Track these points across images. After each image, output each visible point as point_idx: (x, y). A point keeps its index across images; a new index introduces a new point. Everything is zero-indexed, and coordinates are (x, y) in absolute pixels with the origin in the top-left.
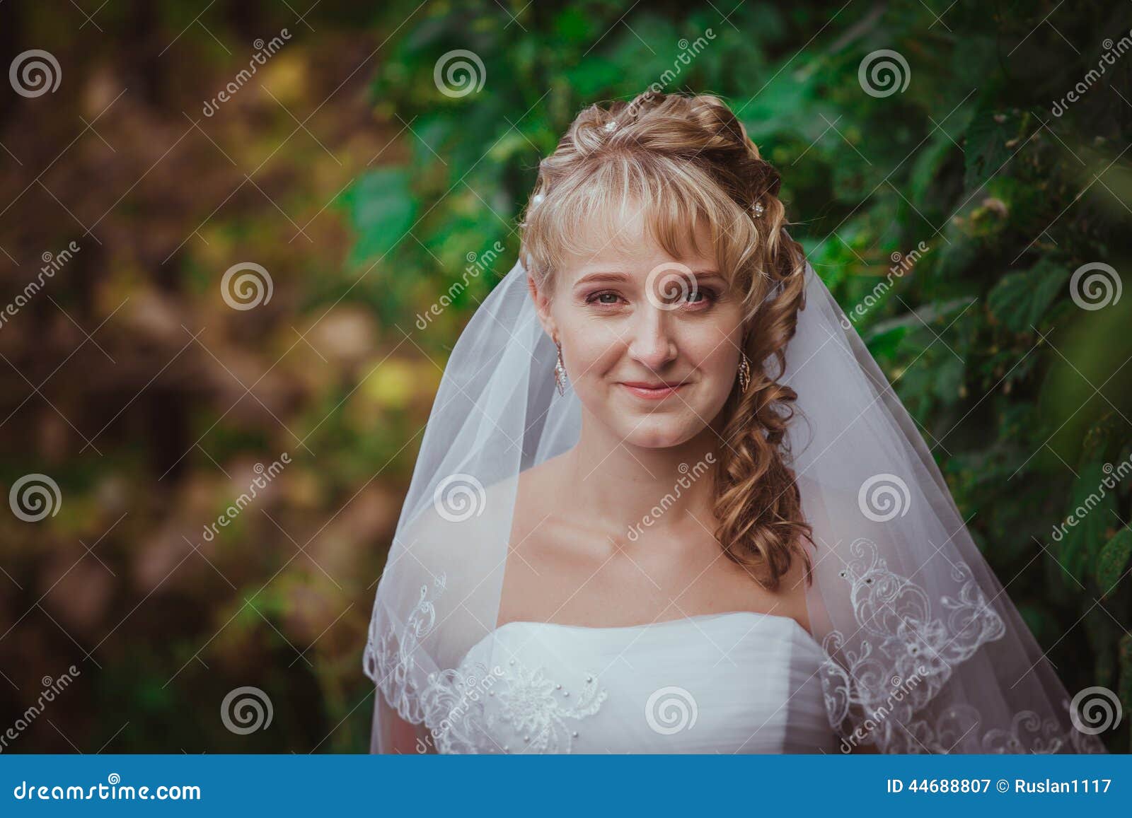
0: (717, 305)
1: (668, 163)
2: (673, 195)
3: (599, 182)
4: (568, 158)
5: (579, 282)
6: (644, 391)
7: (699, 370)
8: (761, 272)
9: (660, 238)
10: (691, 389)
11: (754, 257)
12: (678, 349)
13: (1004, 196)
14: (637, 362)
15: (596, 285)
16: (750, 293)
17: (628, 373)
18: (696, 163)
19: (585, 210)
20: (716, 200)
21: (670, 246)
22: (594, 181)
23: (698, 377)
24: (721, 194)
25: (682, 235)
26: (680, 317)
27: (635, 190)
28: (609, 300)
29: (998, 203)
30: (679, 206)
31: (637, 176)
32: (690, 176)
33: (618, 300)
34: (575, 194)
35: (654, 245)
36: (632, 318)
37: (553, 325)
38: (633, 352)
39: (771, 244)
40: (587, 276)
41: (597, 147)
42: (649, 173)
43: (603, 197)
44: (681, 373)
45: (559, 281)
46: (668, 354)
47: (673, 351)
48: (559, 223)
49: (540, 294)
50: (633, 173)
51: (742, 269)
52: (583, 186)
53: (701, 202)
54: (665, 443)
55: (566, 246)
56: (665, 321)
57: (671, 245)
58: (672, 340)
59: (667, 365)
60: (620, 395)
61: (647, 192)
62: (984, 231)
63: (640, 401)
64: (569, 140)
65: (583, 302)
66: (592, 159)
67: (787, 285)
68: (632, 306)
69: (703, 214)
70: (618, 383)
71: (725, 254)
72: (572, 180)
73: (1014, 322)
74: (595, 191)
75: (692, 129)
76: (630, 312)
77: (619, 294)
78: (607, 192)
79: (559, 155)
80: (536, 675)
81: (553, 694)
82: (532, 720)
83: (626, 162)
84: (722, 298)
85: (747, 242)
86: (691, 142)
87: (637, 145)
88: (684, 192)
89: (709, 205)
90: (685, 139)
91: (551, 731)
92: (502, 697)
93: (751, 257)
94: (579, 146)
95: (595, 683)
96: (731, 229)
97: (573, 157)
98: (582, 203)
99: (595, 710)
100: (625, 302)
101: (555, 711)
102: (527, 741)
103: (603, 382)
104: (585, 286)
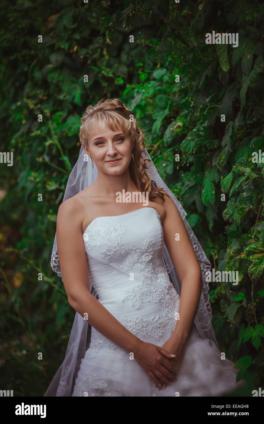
0: (124, 141)
1: (108, 112)
2: (111, 118)
3: (94, 118)
4: (86, 116)
5: (93, 141)
6: (111, 162)
7: (123, 156)
8: (133, 132)
9: (109, 127)
10: (122, 160)
12: (118, 152)
13: (180, 122)
14: (109, 155)
15: (97, 141)
16: (131, 137)
17: (108, 159)
18: (115, 111)
19: (92, 124)
20: (120, 118)
23: (123, 157)
24: (121, 116)
25: (114, 126)
26: (117, 145)
27: (102, 118)
28: (101, 144)
29: (180, 124)
30: (112, 120)
31: (102, 115)
32: (115, 114)
34: (89, 122)
35: (108, 129)
36: (106, 147)
37: (90, 154)
38: (107, 153)
39: (134, 127)
40: (95, 139)
41: (93, 112)
42: (105, 114)
44: (119, 157)
45: (89, 142)
46: (115, 152)
47: (116, 152)
48: (87, 128)
49: (86, 147)
50: (101, 115)
51: (129, 132)
52: (91, 120)
53: (117, 118)
54: (118, 173)
55: (89, 133)
56: (113, 146)
57: (112, 128)
58: (116, 149)
59: (115, 155)
60: (106, 164)
61: (105, 118)
62: (178, 130)
63: (111, 165)
64: (87, 113)
65: (95, 145)
66: (92, 115)
67: (140, 136)
68: (106, 144)
69: (118, 121)
70: (105, 162)
71: (124, 129)
72: (88, 119)
73: (187, 150)
74: (93, 120)
75: (113, 105)
76: (106, 145)
77: (102, 142)
78: (96, 120)
80: (108, 227)
81: (113, 230)
82: (110, 237)
83: (99, 113)
84: (125, 139)
85: (129, 126)
86: (113, 107)
87: (101, 110)
88: (113, 117)
89: (119, 119)
90: (111, 107)
91: (115, 238)
92: (101, 233)
93: (130, 129)
94: (89, 113)
95: (122, 226)
96: (125, 123)
97: (88, 115)
98: (91, 123)
99: (123, 232)
100: (104, 143)
101: (115, 234)
102: (110, 241)
103: (102, 162)
104: (95, 141)
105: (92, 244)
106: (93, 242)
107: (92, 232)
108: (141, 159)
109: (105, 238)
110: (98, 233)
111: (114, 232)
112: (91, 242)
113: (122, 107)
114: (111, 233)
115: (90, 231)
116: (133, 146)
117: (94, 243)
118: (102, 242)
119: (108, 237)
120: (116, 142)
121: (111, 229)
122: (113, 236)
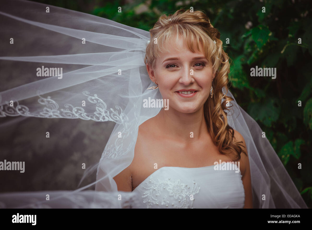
0: (205, 68)
1: (189, 26)
4: (158, 28)
5: (164, 62)
7: (201, 87)
8: (217, 58)
9: (189, 46)
10: (198, 93)
11: (215, 53)
12: (195, 80)
14: (182, 84)
15: (169, 62)
16: (214, 64)
17: (179, 88)
18: (197, 26)
19: (166, 38)
20: (204, 36)
21: (192, 48)
22: (168, 31)
23: (201, 89)
24: (205, 34)
25: (195, 45)
27: (181, 33)
28: (173, 66)
30: (194, 37)
31: (181, 28)
32: (199, 30)
33: (176, 66)
37: (155, 79)
38: (180, 81)
39: (219, 52)
40: (166, 59)
41: (168, 23)
42: (185, 28)
43: (171, 34)
44: (195, 88)
46: (191, 81)
47: (193, 80)
49: (150, 70)
50: (180, 28)
51: (212, 56)
52: (164, 33)
55: (160, 50)
58: (193, 77)
59: (191, 84)
60: (176, 95)
63: (182, 98)
64: (159, 23)
65: (165, 68)
66: (167, 27)
67: (224, 64)
68: (180, 68)
69: (201, 40)
70: (175, 92)
71: (207, 51)
74: (168, 33)
75: (195, 17)
76: (180, 70)
77: (176, 65)
78: (172, 33)
79: (155, 27)
80: (179, 182)
81: (185, 188)
82: (180, 196)
83: (177, 26)
84: (207, 65)
85: (214, 48)
86: (195, 21)
87: (179, 21)
88: (195, 33)
89: (202, 37)
90: (193, 19)
91: (187, 199)
92: (169, 189)
93: (214, 53)
94: (162, 24)
95: (196, 184)
96: (209, 44)
97: (161, 26)
98: (164, 36)
99: (198, 192)
100: (178, 67)
101: (186, 193)
102: (180, 202)
103: (171, 92)
104: (166, 62)
105: (154, 202)
106: (154, 199)
107: (156, 185)
108: (220, 95)
109: (173, 196)
110: (164, 189)
111: (186, 190)
112: (153, 199)
113: (208, 23)
114: (182, 191)
115: (153, 183)
116: (214, 76)
117: (156, 201)
118: (168, 202)
119: (178, 195)
120: (193, 68)
121: (182, 186)
122: (184, 196)
